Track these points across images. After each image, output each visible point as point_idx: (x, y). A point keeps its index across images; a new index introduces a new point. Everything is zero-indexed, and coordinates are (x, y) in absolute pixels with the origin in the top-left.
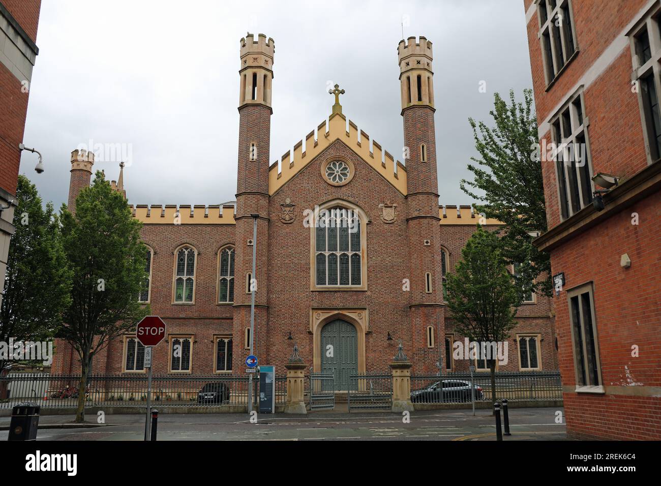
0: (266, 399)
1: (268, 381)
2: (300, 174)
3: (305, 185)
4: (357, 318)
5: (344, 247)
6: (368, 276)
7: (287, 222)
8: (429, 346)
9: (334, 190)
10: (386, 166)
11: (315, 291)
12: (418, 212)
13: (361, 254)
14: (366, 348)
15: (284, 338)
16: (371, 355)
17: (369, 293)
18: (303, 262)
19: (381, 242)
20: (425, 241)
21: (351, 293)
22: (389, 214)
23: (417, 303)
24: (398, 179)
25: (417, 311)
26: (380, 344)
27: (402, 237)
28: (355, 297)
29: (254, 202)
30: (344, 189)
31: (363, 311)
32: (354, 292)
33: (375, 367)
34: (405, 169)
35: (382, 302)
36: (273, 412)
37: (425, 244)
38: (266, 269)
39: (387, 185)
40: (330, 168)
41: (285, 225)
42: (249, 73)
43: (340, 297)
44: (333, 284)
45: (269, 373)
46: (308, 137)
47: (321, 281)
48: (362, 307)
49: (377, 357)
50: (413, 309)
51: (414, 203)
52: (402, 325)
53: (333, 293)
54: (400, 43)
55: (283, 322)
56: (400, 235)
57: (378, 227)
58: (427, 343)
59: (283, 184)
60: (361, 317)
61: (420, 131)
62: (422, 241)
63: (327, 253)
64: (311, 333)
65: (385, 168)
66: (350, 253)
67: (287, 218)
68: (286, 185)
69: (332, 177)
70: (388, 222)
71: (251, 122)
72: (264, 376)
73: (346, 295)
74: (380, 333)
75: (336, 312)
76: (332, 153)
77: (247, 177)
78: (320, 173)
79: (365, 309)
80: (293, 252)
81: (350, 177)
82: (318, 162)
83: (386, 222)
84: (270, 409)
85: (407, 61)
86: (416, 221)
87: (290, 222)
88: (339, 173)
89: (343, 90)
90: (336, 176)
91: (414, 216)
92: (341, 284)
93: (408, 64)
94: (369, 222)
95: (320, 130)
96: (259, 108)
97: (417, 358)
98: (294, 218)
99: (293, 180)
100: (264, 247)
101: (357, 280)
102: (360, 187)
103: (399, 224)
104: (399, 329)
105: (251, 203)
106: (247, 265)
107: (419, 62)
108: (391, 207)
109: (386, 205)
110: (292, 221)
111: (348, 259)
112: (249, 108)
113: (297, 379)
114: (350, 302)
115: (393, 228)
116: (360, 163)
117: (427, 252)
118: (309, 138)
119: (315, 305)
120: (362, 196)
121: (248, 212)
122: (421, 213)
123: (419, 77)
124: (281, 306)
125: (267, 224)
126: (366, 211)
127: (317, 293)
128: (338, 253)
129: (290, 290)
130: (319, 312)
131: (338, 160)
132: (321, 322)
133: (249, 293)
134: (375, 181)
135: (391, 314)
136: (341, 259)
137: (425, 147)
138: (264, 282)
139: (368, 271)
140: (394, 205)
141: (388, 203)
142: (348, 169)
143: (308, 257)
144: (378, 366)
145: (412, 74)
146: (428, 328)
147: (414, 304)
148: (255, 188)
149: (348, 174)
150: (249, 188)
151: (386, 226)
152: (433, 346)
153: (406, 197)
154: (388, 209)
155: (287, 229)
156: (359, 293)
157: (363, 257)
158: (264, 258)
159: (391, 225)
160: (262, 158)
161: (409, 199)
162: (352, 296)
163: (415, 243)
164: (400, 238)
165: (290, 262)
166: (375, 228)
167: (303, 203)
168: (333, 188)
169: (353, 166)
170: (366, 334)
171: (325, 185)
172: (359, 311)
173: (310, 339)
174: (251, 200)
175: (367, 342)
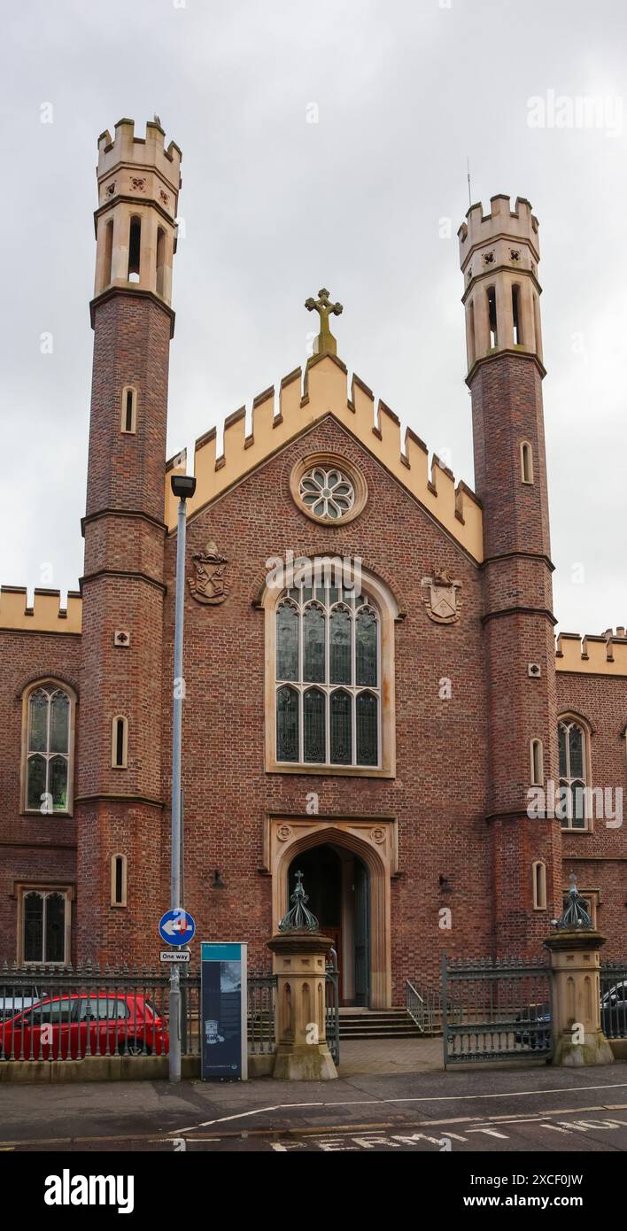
0: (222, 1039)
1: (226, 986)
2: (241, 486)
3: (252, 515)
4: (372, 842)
5: (341, 674)
6: (398, 745)
7: (210, 601)
8: (536, 907)
9: (319, 533)
10: (438, 490)
11: (276, 774)
12: (513, 599)
13: (379, 693)
14: (392, 910)
15: (202, 884)
16: (404, 927)
17: (398, 784)
18: (247, 702)
19: (427, 667)
20: (531, 666)
21: (358, 783)
22: (444, 603)
23: (508, 809)
24: (463, 523)
25: (508, 827)
26: (422, 902)
27: (472, 657)
28: (369, 793)
29: (131, 537)
30: (342, 534)
31: (386, 826)
32: (366, 782)
33: (411, 955)
34: (478, 500)
35: (428, 805)
36: (244, 1075)
37: (531, 674)
38: (158, 712)
39: (440, 535)
40: (308, 483)
41: (203, 609)
42: (122, 215)
43: (333, 790)
44: (314, 760)
45: (231, 964)
46: (258, 402)
47: (287, 750)
48: (383, 816)
49: (416, 931)
50: (499, 823)
51: (503, 578)
52: (469, 859)
53: (316, 781)
54: (470, 210)
55: (199, 845)
56: (467, 655)
57: (420, 630)
58: (532, 898)
59: (197, 507)
60: (382, 840)
61: (519, 413)
62: (523, 665)
63: (302, 687)
64: (264, 874)
65: (435, 494)
66: (355, 690)
67: (209, 590)
68: (207, 511)
69: (313, 505)
70: (440, 621)
71: (125, 337)
72: (214, 972)
73: (348, 788)
74: (423, 877)
75: (325, 826)
76: (316, 445)
77: (114, 473)
78: (289, 492)
79: (392, 820)
80: (223, 676)
81: (355, 508)
82: (283, 463)
83: (437, 619)
84: (234, 1067)
85: (487, 250)
86: (508, 621)
87: (216, 601)
88: (330, 497)
89: (338, 304)
90: (322, 503)
91: (503, 608)
92: (333, 761)
93: (489, 259)
94: (400, 616)
95: (287, 388)
96: (146, 303)
97: (507, 933)
98: (227, 592)
99: (223, 501)
100: (155, 657)
101: (369, 755)
102: (378, 532)
103: (467, 628)
104: (464, 868)
105: (124, 540)
106: (115, 696)
107: (515, 256)
108: (449, 585)
109: (437, 581)
110: (221, 599)
111: (348, 703)
112: (119, 300)
113: (308, 981)
114: (357, 801)
115: (452, 637)
116: (382, 476)
117: (534, 693)
118: (262, 402)
119: (276, 807)
120: (383, 555)
121: (116, 560)
122: (521, 602)
123: (516, 290)
124: (193, 807)
125: (161, 598)
126: (394, 590)
127: (281, 779)
128: (328, 688)
129: (217, 769)
130: (287, 823)
131: (328, 464)
132: (290, 848)
133: (119, 767)
134: (412, 522)
135: (447, 833)
136: (333, 702)
137: (530, 450)
138: (154, 743)
139: (397, 731)
140: (456, 582)
141: (443, 576)
142: (351, 489)
143: (260, 690)
144: (417, 952)
145: (502, 280)
146: (535, 865)
147: (499, 810)
148: (132, 502)
149: (351, 502)
150: (118, 501)
151: (437, 631)
152: (544, 906)
153: (482, 568)
154: (443, 591)
155: (209, 619)
156: (378, 783)
157: (386, 699)
158: (154, 684)
159: (449, 629)
160: (151, 431)
161: (492, 570)
162: (360, 790)
163: (505, 672)
164: (466, 660)
165: (214, 700)
166: (413, 633)
167: (247, 558)
168: (318, 528)
169: (363, 484)
170: (392, 878)
171: (300, 520)
172: (376, 826)
173: (263, 888)
174: (124, 532)
175: (395, 897)
